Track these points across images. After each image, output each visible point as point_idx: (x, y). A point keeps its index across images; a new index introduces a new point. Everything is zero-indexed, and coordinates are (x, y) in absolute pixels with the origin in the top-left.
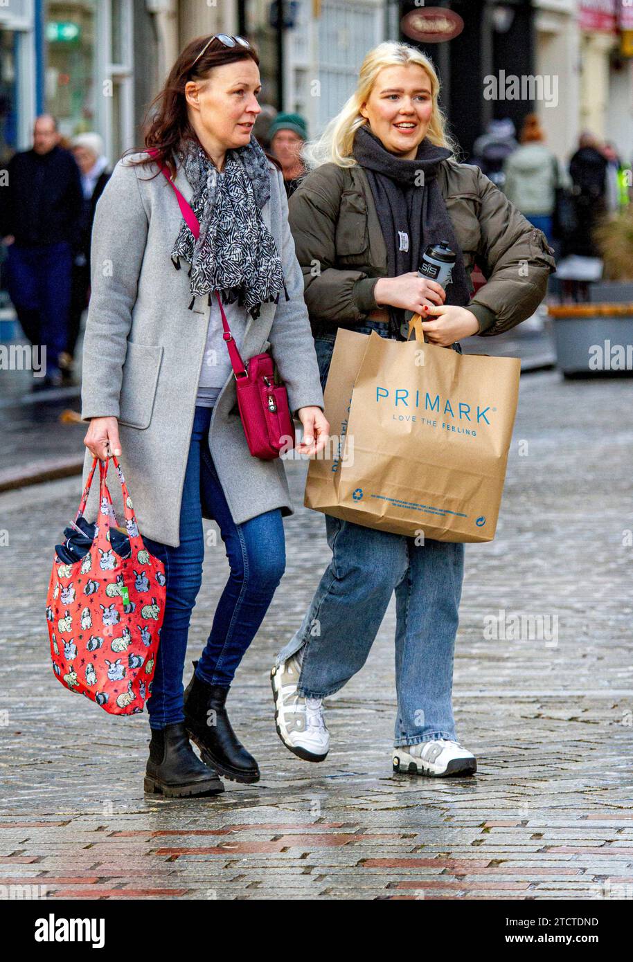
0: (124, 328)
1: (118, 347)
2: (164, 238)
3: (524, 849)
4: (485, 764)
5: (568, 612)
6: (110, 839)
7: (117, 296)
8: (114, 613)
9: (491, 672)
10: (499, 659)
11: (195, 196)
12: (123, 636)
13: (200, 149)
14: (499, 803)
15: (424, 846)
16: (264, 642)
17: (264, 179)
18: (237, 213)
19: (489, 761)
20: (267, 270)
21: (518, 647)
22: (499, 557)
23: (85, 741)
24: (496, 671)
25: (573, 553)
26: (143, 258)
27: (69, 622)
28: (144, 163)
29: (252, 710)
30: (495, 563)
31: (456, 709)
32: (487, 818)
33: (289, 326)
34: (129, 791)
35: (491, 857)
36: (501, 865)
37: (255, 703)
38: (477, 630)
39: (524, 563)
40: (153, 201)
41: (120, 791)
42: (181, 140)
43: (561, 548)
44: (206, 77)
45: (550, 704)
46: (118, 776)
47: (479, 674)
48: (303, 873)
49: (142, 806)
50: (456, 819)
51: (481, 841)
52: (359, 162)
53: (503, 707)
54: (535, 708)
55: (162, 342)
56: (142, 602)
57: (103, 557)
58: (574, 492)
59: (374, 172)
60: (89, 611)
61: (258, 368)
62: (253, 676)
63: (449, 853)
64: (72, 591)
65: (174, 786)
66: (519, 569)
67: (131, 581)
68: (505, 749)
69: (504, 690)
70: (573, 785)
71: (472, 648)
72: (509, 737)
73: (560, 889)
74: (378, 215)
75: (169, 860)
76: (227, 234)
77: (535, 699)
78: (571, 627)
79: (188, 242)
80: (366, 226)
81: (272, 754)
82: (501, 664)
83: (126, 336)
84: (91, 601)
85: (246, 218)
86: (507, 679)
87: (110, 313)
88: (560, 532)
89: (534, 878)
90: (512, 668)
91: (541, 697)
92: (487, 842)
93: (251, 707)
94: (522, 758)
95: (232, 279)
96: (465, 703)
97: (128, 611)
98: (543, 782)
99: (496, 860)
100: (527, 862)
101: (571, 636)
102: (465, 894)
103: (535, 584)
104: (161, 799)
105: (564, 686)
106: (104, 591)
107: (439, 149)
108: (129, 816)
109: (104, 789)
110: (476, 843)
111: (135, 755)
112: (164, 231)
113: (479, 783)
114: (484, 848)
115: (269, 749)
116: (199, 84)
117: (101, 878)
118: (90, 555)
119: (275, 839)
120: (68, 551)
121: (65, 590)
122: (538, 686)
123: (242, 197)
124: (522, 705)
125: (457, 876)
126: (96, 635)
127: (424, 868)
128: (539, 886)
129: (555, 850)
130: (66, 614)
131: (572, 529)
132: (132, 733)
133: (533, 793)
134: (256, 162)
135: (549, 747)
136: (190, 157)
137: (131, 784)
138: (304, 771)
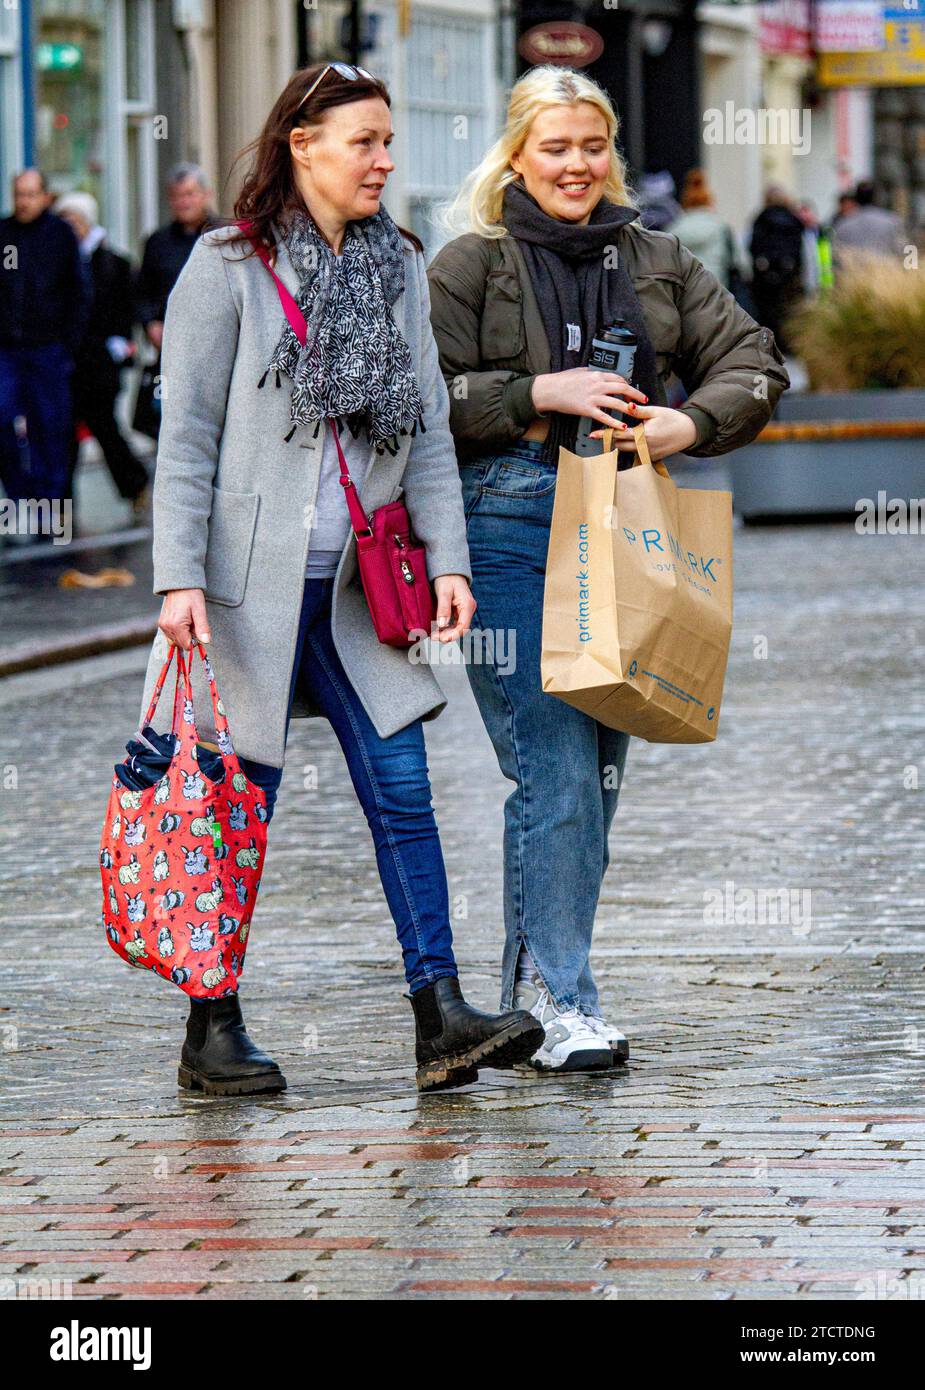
0: (209, 468)
1: (202, 494)
2: (260, 344)
3: (694, 1162)
4: (641, 1048)
5: (752, 841)
6: (132, 1152)
7: (199, 424)
8: (201, 859)
9: (646, 922)
10: (658, 905)
11: (302, 288)
12: (212, 890)
13: (309, 223)
14: (660, 1100)
15: (558, 1159)
16: (339, 884)
17: (396, 264)
18: (359, 312)
19: (644, 1044)
20: (401, 389)
21: (684, 889)
22: (657, 766)
23: (96, 1020)
24: (654, 921)
25: (758, 760)
26: (232, 373)
27: (137, 870)
28: (233, 241)
29: (324, 977)
30: (652, 774)
31: (600, 972)
32: (643, 1120)
33: (427, 465)
34: (157, 1087)
35: (649, 1173)
36: (663, 1183)
37: (327, 967)
38: (628, 866)
39: (691, 775)
40: (246, 294)
41: (145, 1087)
42: (285, 210)
43: (742, 754)
44: (318, 122)
45: (727, 966)
46: (142, 1066)
47: (630, 924)
48: (394, 1197)
49: (175, 1106)
50: (601, 1122)
51: (636, 1151)
52: (511, 232)
53: (664, 969)
54: (706, 972)
55: (257, 488)
56: (237, 844)
57: (186, 781)
58: (758, 678)
59: (532, 245)
60: (165, 855)
61: (386, 523)
62: (325, 930)
63: (591, 1168)
64: (141, 828)
65: (217, 1080)
66: (685, 782)
67: (224, 814)
68: (667, 1027)
69: (664, 947)
70: (759, 1075)
71: (622, 890)
72: (673, 1011)
73: (742, 1217)
74: (538, 303)
75: (213, 1180)
76: (345, 341)
77: (707, 959)
78: (756, 860)
79: (292, 351)
80: (522, 319)
81: (351, 1035)
82: (661, 911)
83: (211, 479)
84: (169, 841)
85: (371, 317)
86: (670, 932)
87: (191, 448)
88: (739, 732)
89: (707, 1202)
90: (675, 917)
91: (715, 956)
92: (644, 1153)
93: (322, 972)
94: (690, 1039)
95: (350, 402)
96: (613, 965)
97: (220, 855)
98: (718, 1072)
99: (656, 1178)
100: (698, 1181)
101: (755, 873)
102: (615, 1223)
103: (706, 803)
104: (201, 1097)
105: (747, 941)
106: (187, 828)
107: (621, 209)
108: (158, 1121)
109: (123, 1084)
110: (630, 1154)
111: (165, 1038)
112: (261, 336)
113: (632, 1074)
114: (640, 1162)
115: (347, 1028)
116: (309, 130)
117: (119, 1205)
118: (168, 778)
119: (356, 1151)
120: (134, 773)
121: (131, 826)
122: (712, 941)
123: (367, 288)
124: (690, 967)
125: (603, 1200)
126: (175, 889)
127: (557, 1189)
128: (715, 1213)
129: (736, 1163)
130: (132, 859)
131: (756, 728)
132: (161, 1008)
133: (705, 1087)
134: (385, 240)
135: (727, 1024)
136: (297, 234)
137: (159, 1079)
138: (394, 1058)
